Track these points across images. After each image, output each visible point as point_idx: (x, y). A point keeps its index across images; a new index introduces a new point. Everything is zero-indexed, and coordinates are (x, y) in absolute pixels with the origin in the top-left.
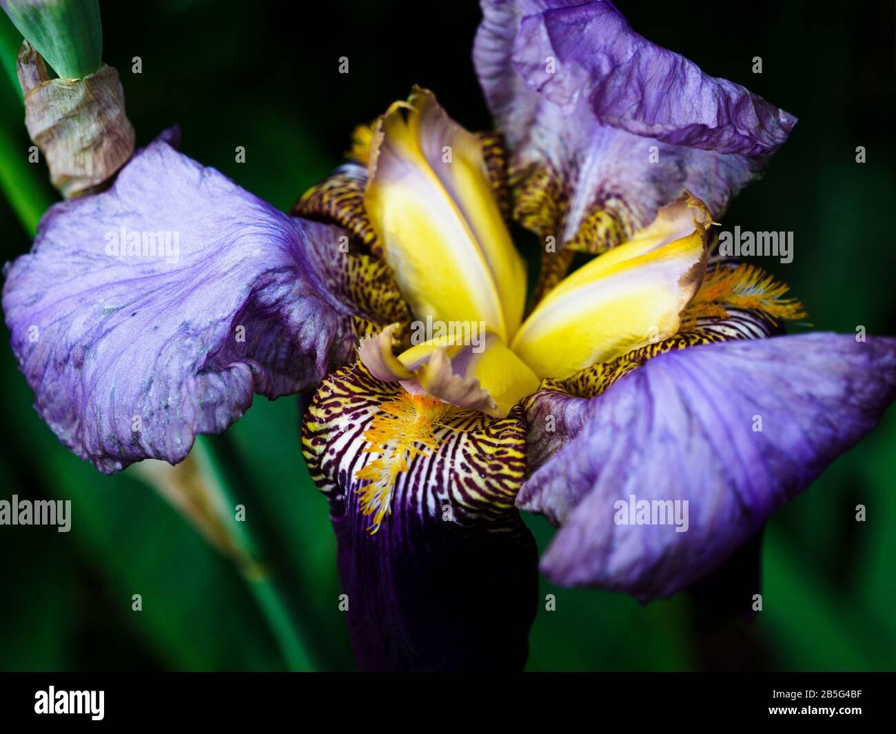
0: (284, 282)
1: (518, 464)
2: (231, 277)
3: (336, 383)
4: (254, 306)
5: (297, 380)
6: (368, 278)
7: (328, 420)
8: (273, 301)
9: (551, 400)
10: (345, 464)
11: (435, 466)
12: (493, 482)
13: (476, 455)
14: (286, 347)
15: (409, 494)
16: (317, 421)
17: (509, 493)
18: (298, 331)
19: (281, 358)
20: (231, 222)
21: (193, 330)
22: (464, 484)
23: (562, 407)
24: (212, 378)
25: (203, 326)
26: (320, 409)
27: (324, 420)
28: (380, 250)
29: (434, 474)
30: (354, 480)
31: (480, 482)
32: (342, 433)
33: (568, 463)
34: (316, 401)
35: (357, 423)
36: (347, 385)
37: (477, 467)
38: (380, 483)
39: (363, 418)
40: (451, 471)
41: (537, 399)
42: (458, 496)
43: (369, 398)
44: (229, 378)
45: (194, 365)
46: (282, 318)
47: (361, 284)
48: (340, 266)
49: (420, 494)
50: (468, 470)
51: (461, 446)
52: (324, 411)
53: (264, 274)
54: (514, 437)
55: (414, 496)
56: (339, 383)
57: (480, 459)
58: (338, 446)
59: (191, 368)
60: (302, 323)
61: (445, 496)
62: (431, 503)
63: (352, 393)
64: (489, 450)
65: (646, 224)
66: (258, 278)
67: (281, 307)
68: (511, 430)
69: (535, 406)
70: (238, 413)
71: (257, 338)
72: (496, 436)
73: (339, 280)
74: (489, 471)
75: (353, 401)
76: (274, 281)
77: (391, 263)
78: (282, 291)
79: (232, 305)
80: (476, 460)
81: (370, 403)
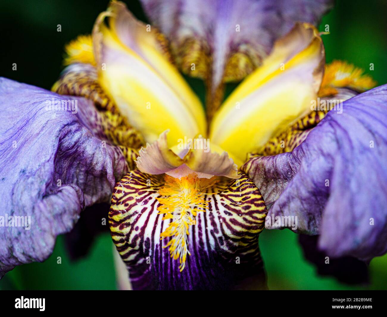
0: (76, 131)
1: (260, 202)
2: (43, 134)
3: (124, 186)
4: (61, 150)
5: (92, 195)
6: (115, 124)
7: (127, 210)
8: (73, 143)
9: (263, 160)
10: (148, 234)
11: (208, 218)
12: (247, 217)
13: (231, 204)
14: (83, 175)
15: (197, 239)
16: (120, 213)
17: (259, 221)
18: (92, 160)
19: (81, 183)
20: (28, 104)
21: (29, 173)
22: (230, 223)
23: (273, 162)
24: (53, 198)
25: (35, 169)
26: (120, 205)
27: (125, 211)
28: (114, 107)
29: (209, 222)
30: (157, 241)
31: (240, 219)
32: (140, 215)
33: (298, 189)
34: (115, 201)
35: (149, 206)
36: (132, 185)
37: (234, 210)
38: (177, 237)
39: (151, 202)
40: (219, 217)
41: (252, 163)
42: (228, 232)
43: (148, 190)
44: (63, 196)
45: (39, 194)
46: (79, 155)
47: (112, 129)
48: (97, 120)
49: (204, 237)
50: (230, 214)
51: (219, 202)
52: (123, 205)
53: (63, 128)
54: (250, 187)
55: (201, 239)
56: (127, 186)
57: (234, 205)
58: (140, 224)
59: (38, 196)
60: (94, 154)
61: (220, 234)
62: (212, 242)
63: (137, 190)
64: (237, 199)
65: (268, 53)
66: (60, 131)
67: (78, 147)
68: (246, 184)
69: (253, 167)
70: (76, 216)
71: (65, 172)
72: (238, 190)
73: (98, 128)
74: (243, 211)
75: (140, 194)
76: (70, 131)
77: (123, 113)
78: (77, 136)
79: (50, 151)
80: (232, 207)
81: (151, 193)
